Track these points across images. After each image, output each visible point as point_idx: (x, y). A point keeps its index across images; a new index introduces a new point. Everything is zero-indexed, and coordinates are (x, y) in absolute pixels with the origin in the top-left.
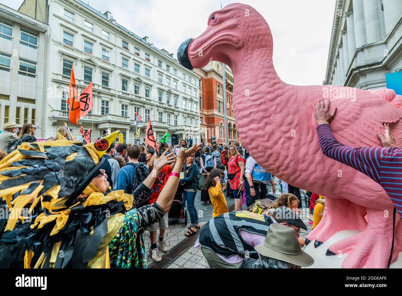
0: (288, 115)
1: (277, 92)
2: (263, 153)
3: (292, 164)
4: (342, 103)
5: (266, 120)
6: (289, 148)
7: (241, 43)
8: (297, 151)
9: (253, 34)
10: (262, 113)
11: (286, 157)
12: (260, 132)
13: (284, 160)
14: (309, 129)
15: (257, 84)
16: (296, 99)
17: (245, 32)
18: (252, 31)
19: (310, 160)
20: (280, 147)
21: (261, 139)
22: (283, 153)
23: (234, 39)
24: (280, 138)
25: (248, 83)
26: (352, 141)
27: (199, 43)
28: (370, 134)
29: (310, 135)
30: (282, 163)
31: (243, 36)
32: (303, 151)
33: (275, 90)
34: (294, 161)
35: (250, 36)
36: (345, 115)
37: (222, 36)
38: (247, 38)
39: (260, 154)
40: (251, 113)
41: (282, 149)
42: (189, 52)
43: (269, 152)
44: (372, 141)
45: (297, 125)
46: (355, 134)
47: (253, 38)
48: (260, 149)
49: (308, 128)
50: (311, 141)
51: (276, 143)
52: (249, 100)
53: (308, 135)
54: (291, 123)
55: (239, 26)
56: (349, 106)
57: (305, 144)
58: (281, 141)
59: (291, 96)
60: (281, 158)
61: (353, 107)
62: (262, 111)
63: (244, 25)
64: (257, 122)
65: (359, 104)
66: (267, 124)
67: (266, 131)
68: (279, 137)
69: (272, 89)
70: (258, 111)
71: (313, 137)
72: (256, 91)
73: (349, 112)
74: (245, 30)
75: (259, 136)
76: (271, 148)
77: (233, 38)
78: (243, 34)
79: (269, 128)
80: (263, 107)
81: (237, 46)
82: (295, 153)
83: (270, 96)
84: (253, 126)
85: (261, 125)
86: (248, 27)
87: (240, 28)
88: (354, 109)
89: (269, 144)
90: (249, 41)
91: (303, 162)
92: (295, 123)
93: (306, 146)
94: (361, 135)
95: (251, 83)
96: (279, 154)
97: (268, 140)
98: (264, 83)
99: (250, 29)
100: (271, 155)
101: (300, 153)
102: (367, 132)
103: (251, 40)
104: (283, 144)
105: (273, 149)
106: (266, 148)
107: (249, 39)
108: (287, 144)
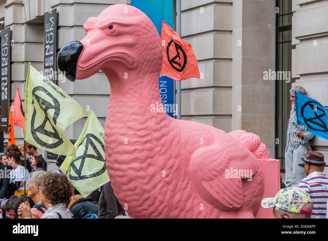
0: (170, 158)
1: (163, 130)
2: (139, 196)
3: (165, 210)
4: (216, 154)
5: (149, 161)
6: (166, 193)
7: (135, 65)
8: (173, 197)
9: (148, 58)
10: (147, 152)
11: (162, 203)
12: (142, 173)
13: (159, 206)
14: (186, 175)
15: (145, 117)
16: (179, 141)
17: (141, 53)
18: (148, 55)
19: (181, 207)
20: (158, 191)
21: (141, 181)
22: (160, 198)
23: (130, 60)
24: (160, 182)
25: (136, 114)
26: (218, 191)
27: (91, 55)
28: (231, 186)
29: (186, 182)
30: (156, 209)
31: (138, 58)
32: (177, 197)
33: (162, 128)
34: (167, 208)
35: (145, 59)
36: (216, 166)
37: (117, 53)
38: (142, 60)
39: (135, 197)
40: (135, 150)
41: (159, 193)
42: (78, 63)
43: (146, 195)
44: (232, 193)
45: (176, 170)
46: (221, 185)
47: (148, 62)
48: (137, 191)
49: (185, 173)
50: (186, 188)
51: (155, 186)
52: (135, 134)
53: (184, 181)
54: (171, 167)
55: (137, 46)
56: (220, 158)
57: (180, 190)
58: (160, 186)
59: (175, 137)
60: (157, 203)
61: (223, 159)
62: (148, 150)
63: (142, 47)
64: (140, 161)
65: (227, 157)
66: (149, 165)
67: (148, 172)
68: (159, 180)
69: (158, 127)
70: (143, 150)
71: (187, 184)
72: (144, 126)
73: (220, 164)
74: (141, 52)
75: (139, 177)
76: (149, 192)
77: (128, 58)
78: (139, 56)
79: (151, 170)
80: (148, 146)
81: (131, 67)
82: (170, 199)
83: (156, 135)
84: (135, 165)
85: (144, 165)
86: (146, 49)
87: (137, 48)
88: (223, 161)
89: (148, 187)
90: (143, 64)
91: (176, 208)
92: (175, 167)
93: (181, 191)
94: (225, 186)
95: (140, 115)
96: (156, 198)
97: (148, 183)
98: (151, 118)
99: (147, 52)
100: (147, 199)
101: (175, 199)
102: (229, 184)
103: (145, 63)
104: (161, 188)
105: (151, 193)
106: (145, 191)
107: (144, 62)
108: (165, 189)
